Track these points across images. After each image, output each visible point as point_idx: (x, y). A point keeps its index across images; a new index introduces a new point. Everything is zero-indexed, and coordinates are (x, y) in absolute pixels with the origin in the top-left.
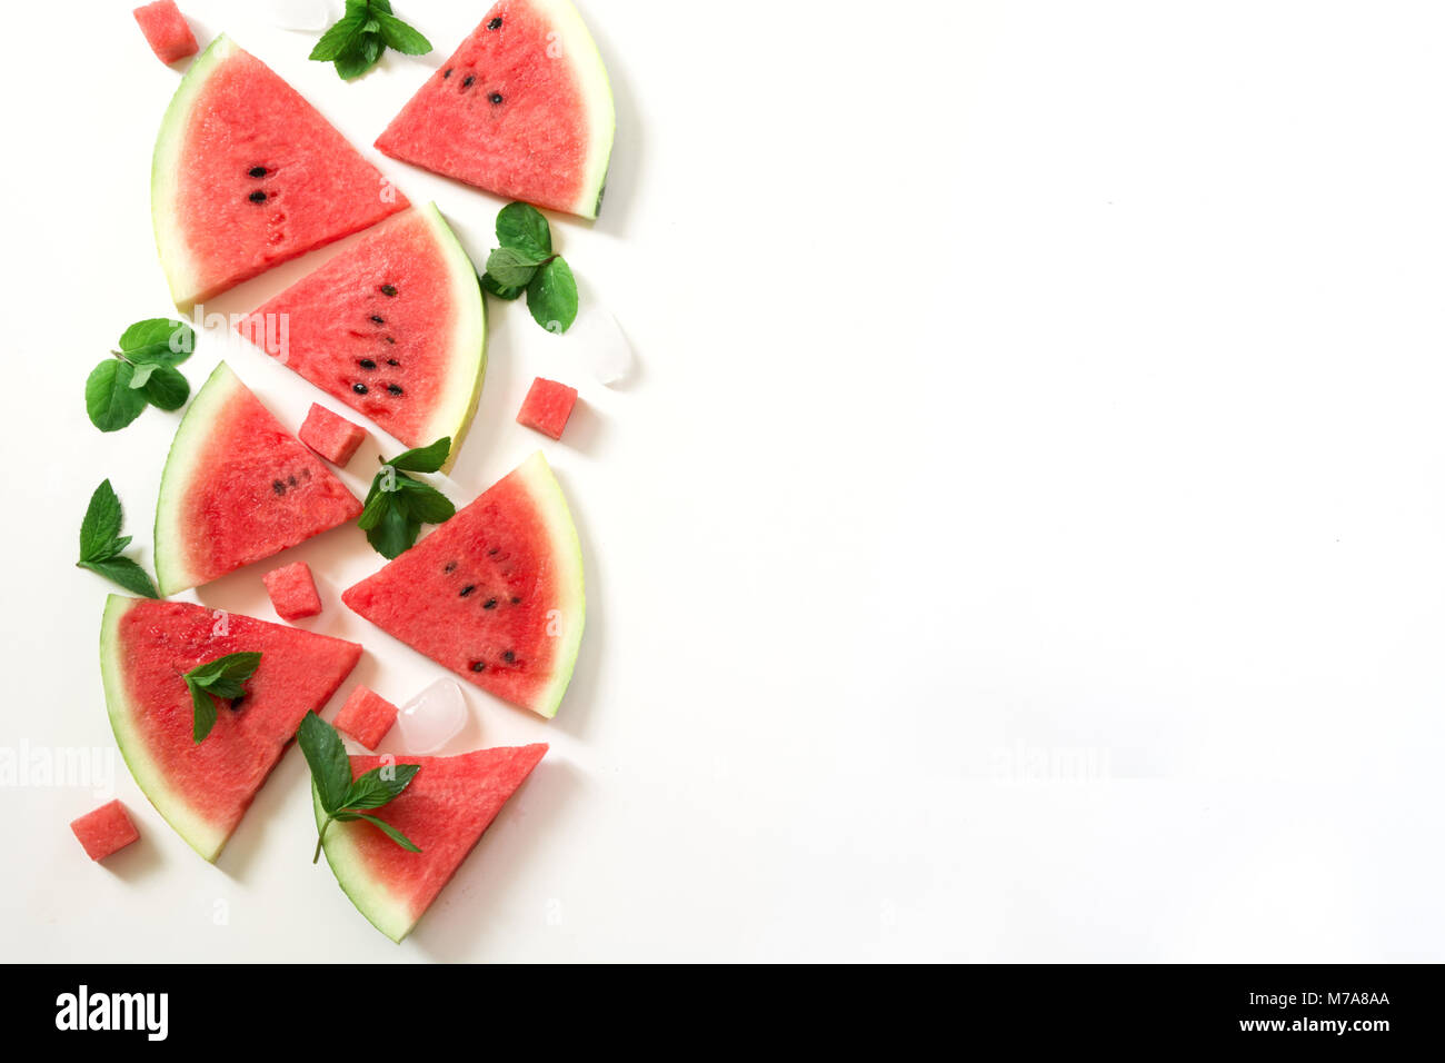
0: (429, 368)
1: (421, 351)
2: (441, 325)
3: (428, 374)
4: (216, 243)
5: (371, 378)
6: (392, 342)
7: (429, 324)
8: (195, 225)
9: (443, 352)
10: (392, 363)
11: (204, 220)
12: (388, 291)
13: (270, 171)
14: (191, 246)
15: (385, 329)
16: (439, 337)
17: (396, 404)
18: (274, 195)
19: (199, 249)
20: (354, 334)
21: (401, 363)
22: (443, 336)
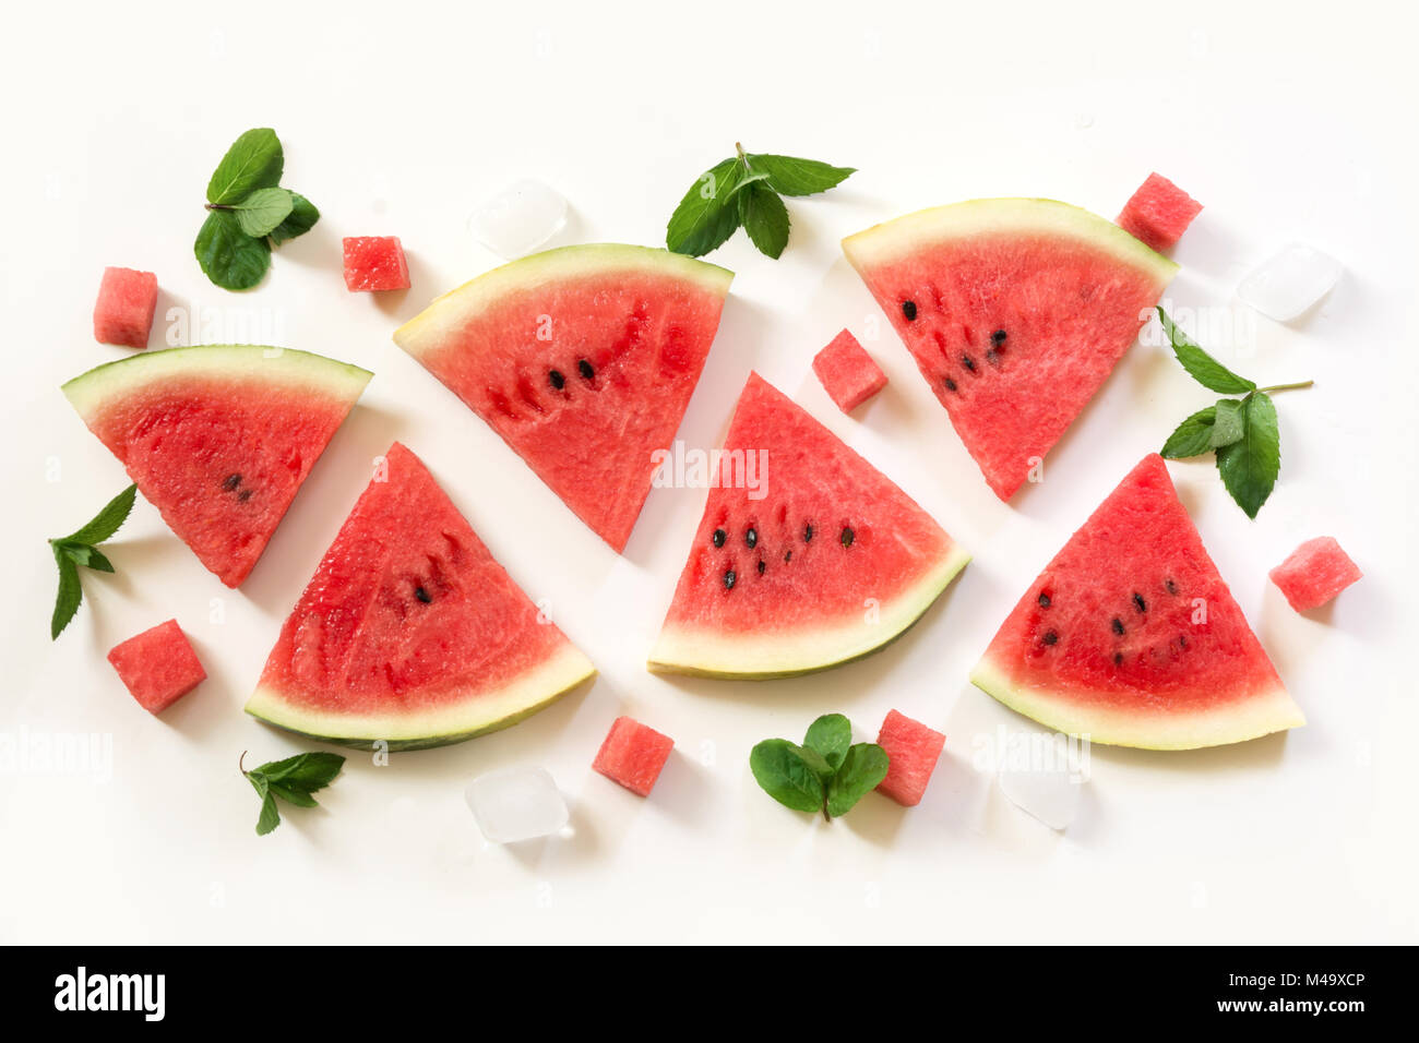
0: (766, 611)
1: (782, 595)
2: (824, 611)
3: (760, 613)
4: (483, 353)
5: (736, 547)
6: (787, 559)
7: (820, 596)
8: (497, 324)
9: (790, 623)
10: (761, 567)
11: (504, 331)
12: (847, 535)
13: (593, 384)
14: (469, 327)
15: (800, 547)
16: (809, 613)
17: (712, 584)
18: (567, 397)
19: (468, 337)
20: (783, 513)
21: (765, 577)
22: (810, 617)
